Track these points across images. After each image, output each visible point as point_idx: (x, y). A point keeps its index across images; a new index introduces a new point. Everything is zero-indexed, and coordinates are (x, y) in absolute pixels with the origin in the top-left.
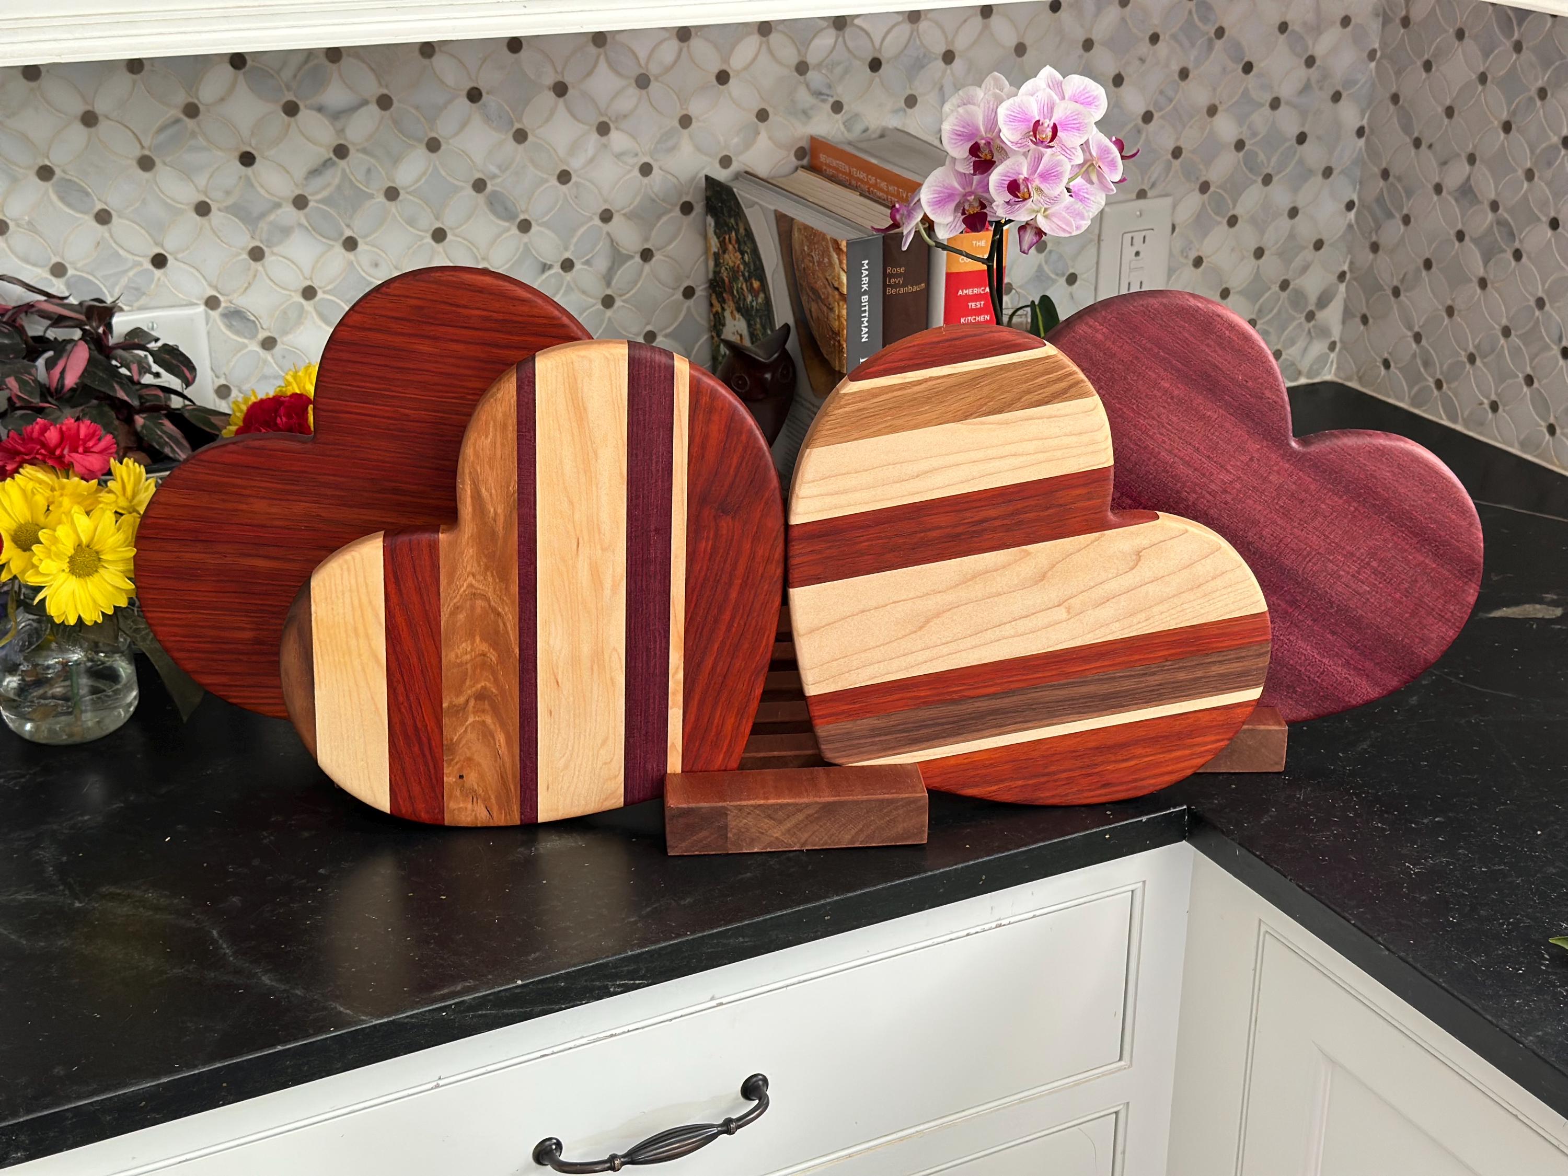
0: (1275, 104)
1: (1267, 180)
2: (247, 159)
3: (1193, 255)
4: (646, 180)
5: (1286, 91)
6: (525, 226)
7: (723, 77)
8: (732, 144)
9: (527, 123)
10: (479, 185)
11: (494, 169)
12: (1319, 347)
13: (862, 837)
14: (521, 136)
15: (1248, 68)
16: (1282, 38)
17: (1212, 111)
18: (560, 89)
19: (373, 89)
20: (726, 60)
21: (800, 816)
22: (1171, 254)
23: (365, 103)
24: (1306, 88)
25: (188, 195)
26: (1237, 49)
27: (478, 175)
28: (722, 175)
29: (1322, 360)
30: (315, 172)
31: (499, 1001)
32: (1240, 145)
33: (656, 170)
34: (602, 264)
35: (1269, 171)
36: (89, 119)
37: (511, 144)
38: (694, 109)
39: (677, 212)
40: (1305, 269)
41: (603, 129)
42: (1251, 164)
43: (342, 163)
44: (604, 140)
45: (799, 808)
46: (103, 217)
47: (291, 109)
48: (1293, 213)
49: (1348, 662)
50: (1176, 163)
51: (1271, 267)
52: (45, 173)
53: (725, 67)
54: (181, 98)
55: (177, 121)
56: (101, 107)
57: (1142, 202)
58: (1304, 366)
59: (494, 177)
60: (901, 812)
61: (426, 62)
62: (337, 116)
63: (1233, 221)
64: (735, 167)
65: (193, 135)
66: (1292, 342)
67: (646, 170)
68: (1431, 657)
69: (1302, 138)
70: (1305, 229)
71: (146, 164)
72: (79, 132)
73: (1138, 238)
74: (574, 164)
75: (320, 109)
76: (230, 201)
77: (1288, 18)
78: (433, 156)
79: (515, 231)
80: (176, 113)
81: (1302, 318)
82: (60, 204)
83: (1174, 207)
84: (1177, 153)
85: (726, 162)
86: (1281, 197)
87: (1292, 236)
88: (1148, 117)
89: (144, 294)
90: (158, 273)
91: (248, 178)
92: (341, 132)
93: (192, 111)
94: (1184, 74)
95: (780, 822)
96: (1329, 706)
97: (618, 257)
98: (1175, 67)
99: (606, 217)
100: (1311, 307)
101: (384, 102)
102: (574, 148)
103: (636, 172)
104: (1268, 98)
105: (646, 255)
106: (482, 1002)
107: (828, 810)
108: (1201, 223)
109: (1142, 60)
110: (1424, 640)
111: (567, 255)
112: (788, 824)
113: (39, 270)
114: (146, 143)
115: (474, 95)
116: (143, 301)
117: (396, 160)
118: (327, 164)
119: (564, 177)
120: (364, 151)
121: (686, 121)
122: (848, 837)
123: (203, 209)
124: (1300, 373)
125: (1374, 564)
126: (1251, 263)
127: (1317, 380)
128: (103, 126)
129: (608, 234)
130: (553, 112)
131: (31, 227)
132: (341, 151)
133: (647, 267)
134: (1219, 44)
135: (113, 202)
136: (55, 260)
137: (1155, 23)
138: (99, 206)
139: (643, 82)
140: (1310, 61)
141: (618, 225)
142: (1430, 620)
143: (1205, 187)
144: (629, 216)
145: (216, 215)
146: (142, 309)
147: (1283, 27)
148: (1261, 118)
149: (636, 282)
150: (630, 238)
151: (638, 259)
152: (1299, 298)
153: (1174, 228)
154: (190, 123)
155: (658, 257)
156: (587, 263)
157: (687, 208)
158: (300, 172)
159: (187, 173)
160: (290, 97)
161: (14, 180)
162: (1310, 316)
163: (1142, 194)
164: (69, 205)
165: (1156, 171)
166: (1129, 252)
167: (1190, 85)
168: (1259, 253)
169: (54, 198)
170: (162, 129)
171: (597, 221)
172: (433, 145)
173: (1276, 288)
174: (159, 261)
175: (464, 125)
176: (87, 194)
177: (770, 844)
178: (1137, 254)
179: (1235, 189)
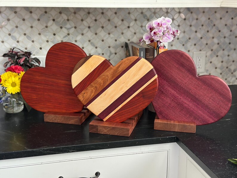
0: (225, 37)
1: (223, 50)
2: (54, 34)
3: (210, 61)
4: (116, 42)
5: (227, 35)
6: (96, 48)
7: (129, 27)
8: (130, 37)
9: (97, 32)
10: (89, 41)
11: (92, 38)
12: (234, 79)
13: (119, 134)
14: (96, 34)
15: (220, 31)
16: (226, 27)
17: (213, 38)
18: (103, 27)
19: (73, 25)
20: (129, 24)
21: (109, 129)
22: (206, 60)
23: (72, 27)
24: (230, 35)
25: (45, 39)
26: (217, 28)
27: (89, 39)
28: (128, 42)
29: (234, 81)
30: (64, 37)
31: (50, 150)
32: (218, 44)
33: (117, 41)
34: (108, 54)
35: (224, 48)
36: (32, 27)
37: (94, 35)
38: (124, 32)
39: (121, 47)
40: (231, 65)
41: (109, 34)
42: (220, 47)
43: (69, 36)
44: (109, 35)
45: (109, 127)
46: (33, 41)
47: (61, 28)
48: (228, 56)
49: (208, 115)
50: (207, 46)
51: (225, 64)
52: (25, 34)
53: (129, 26)
54: (45, 25)
55: (44, 28)
56: (33, 25)
57: (201, 52)
58: (231, 81)
59: (92, 40)
60: (125, 130)
61: (82, 22)
62: (68, 29)
63: (217, 56)
64: (130, 41)
65: (47, 30)
66: (229, 77)
67: (116, 40)
68: (223, 116)
69: (230, 43)
70: (231, 58)
71: (40, 34)
72: (30, 29)
73: (200, 57)
74: (105, 39)
75: (66, 28)
76: (52, 40)
77: (227, 24)
78: (83, 36)
79: (95, 48)
80: (44, 27)
81: (231, 73)
82: (27, 39)
83: (206, 53)
84: (207, 44)
85: (129, 40)
86: (226, 52)
87: (228, 59)
88: (201, 38)
89: (38, 53)
90: (40, 50)
91: (54, 37)
92: (69, 31)
93: (47, 27)
94: (208, 31)
95: (106, 129)
96: (205, 123)
97: (111, 54)
98: (206, 30)
99: (109, 47)
100: (232, 72)
101: (75, 28)
102: (104, 36)
103: (114, 41)
104: (223, 36)
105: (116, 54)
106: (47, 150)
107: (113, 128)
108: (211, 56)
109: (200, 29)
110: (222, 113)
111: (103, 53)
112: (107, 130)
113: (23, 48)
114: (40, 31)
115: (89, 27)
116: (38, 54)
117: (77, 36)
118: (66, 36)
119: (103, 41)
120: (72, 34)
121: (122, 33)
122: (117, 133)
123: (47, 41)
124: (230, 83)
125: (212, 98)
126: (221, 64)
127: (234, 84)
128: (34, 28)
129: (110, 50)
130: (101, 31)
131: (22, 42)
132: (68, 34)
133: (116, 56)
134: (214, 27)
135: (35, 39)
136: (26, 47)
137: (203, 23)
138: (32, 40)
139: (116, 27)
140: (231, 31)
141: (111, 49)
142: (222, 109)
143: (212, 50)
144: (113, 47)
145: (49, 42)
146: (38, 55)
147: (226, 25)
148: (222, 40)
149: (114, 58)
150: (113, 51)
151: (114, 54)
152: (230, 70)
153: (206, 56)
154: (46, 29)
155: (117, 54)
156: (106, 54)
157: (122, 47)
158: (62, 37)
159: (45, 36)
160: (61, 26)
161: (20, 35)
162: (232, 73)
163: (200, 50)
164: (28, 39)
165: (203, 47)
166: (198, 60)
167: (209, 33)
168: (222, 62)
169: (26, 38)
170: (42, 29)
171: (108, 48)
172: (83, 34)
173: (225, 68)
174: (41, 48)
175: (87, 32)
176: (31, 38)
177: (105, 133)
178: (200, 60)
179: (218, 51)
